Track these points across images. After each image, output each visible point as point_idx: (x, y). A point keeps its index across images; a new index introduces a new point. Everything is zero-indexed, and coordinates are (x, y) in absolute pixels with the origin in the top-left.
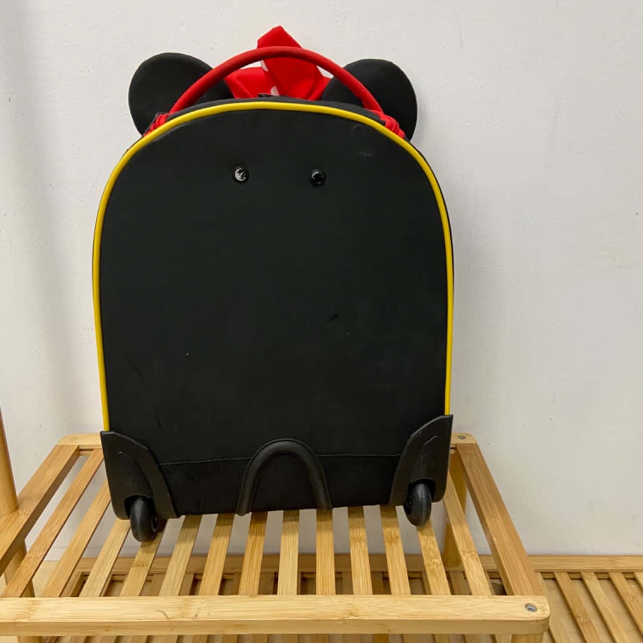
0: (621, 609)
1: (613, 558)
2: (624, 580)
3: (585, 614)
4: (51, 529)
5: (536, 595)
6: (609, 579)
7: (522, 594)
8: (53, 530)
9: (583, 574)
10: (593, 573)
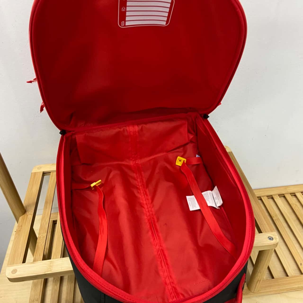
0: (291, 211)
1: (286, 187)
2: (291, 196)
3: (276, 215)
4: (45, 221)
5: (271, 232)
6: (284, 197)
7: (266, 232)
8: (46, 221)
9: (273, 196)
10: (278, 195)
